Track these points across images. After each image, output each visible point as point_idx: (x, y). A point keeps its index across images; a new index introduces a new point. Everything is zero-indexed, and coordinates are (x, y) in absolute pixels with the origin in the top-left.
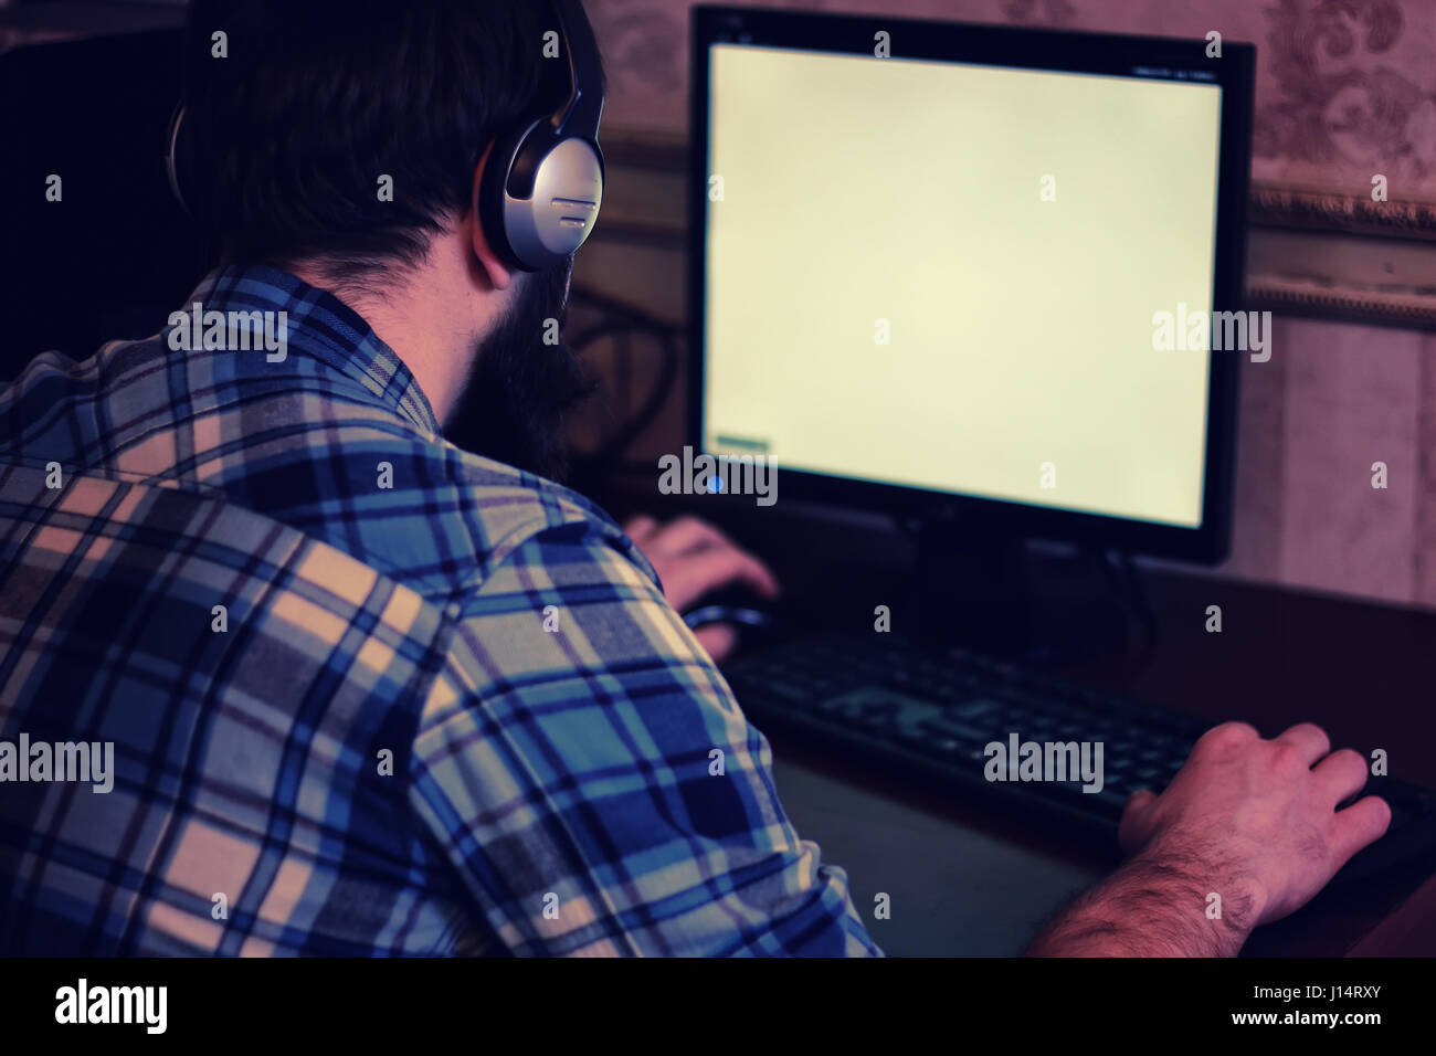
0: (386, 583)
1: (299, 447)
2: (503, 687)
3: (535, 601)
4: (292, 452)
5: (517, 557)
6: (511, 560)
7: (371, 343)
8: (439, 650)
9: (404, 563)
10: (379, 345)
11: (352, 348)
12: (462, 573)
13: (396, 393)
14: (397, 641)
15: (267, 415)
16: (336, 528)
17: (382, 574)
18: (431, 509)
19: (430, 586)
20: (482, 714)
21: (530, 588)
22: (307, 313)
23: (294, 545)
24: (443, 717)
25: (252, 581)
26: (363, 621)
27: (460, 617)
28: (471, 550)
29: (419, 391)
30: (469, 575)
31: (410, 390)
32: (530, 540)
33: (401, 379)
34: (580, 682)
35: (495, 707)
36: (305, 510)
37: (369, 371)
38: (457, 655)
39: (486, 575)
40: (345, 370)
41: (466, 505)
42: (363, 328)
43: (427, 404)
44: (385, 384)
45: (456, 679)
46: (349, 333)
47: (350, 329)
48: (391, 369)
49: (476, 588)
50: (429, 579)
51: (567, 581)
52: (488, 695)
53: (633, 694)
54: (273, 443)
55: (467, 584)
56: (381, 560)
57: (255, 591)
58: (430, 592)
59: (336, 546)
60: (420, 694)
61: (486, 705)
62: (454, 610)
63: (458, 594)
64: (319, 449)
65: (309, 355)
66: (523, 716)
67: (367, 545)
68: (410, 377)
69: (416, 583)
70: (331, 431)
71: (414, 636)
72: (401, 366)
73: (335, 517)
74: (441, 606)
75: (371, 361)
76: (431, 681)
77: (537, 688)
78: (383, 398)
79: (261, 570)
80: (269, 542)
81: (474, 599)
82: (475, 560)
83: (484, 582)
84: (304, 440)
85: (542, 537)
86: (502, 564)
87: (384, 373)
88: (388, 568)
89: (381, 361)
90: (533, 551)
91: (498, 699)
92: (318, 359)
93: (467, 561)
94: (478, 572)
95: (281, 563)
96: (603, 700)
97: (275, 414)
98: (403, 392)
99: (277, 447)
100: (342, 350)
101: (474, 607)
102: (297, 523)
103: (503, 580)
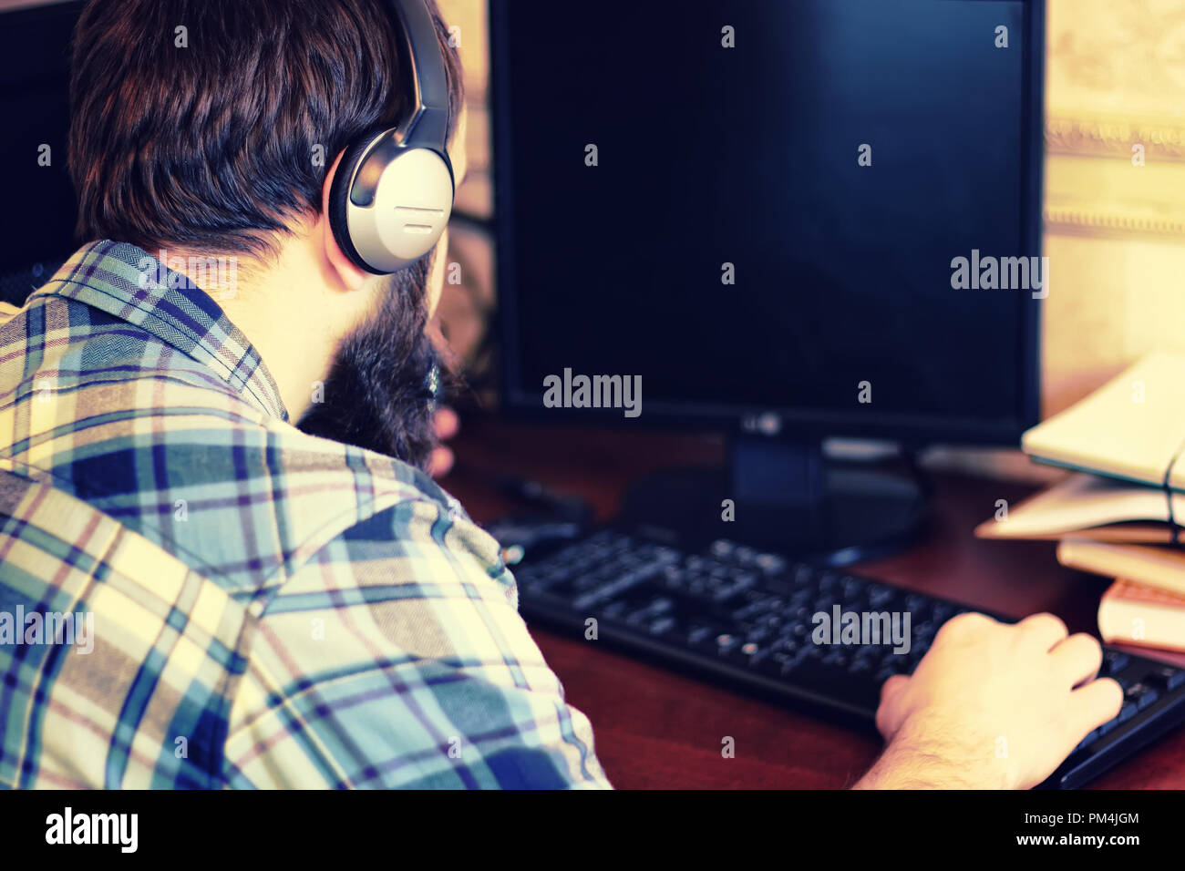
0: (195, 578)
1: (125, 434)
2: (303, 685)
3: (336, 600)
4: (118, 439)
5: (322, 556)
6: (316, 558)
7: (222, 327)
8: (242, 653)
9: (213, 559)
10: (230, 329)
11: (202, 331)
12: (266, 571)
13: (243, 375)
14: (206, 643)
15: (101, 400)
16: (151, 520)
17: (191, 569)
18: (244, 501)
19: (235, 584)
20: (286, 713)
21: (332, 586)
22: (162, 296)
23: (111, 537)
24: (249, 719)
25: (74, 572)
26: (176, 620)
27: (262, 616)
28: (277, 550)
29: (267, 375)
30: (273, 573)
31: (258, 372)
32: (336, 539)
33: (250, 362)
34: (379, 673)
35: (296, 705)
36: (122, 500)
37: (217, 354)
38: (259, 654)
39: (289, 573)
40: (192, 354)
41: (278, 495)
42: (214, 311)
43: (274, 386)
44: (232, 367)
45: (261, 680)
46: (200, 316)
47: (203, 313)
48: (240, 352)
49: (278, 587)
50: (234, 577)
51: (370, 580)
52: (290, 693)
53: (432, 682)
54: (101, 428)
55: (270, 583)
56: (190, 555)
57: (76, 583)
58: (235, 590)
59: (151, 540)
60: (227, 697)
61: (288, 703)
62: (257, 608)
63: (259, 593)
64: (144, 437)
65: (158, 338)
66: (322, 712)
67: (179, 539)
68: (259, 361)
69: (222, 580)
70: (158, 419)
71: (220, 637)
72: (250, 350)
73: (150, 510)
74: (245, 603)
75: (220, 345)
76: (237, 684)
77: (337, 682)
78: (228, 381)
79: (81, 561)
80: (90, 531)
81: (276, 597)
82: (280, 559)
83: (287, 582)
84: (130, 427)
85: (351, 535)
86: (308, 562)
87: (231, 355)
88: (197, 565)
89: (230, 344)
90: (340, 549)
91: (299, 696)
92: (167, 343)
93: (272, 559)
94: (282, 571)
95: (100, 555)
96: (401, 688)
97: (108, 399)
98: (250, 374)
99: (103, 434)
100: (193, 334)
101: (276, 605)
102: (115, 513)
103: (306, 578)
